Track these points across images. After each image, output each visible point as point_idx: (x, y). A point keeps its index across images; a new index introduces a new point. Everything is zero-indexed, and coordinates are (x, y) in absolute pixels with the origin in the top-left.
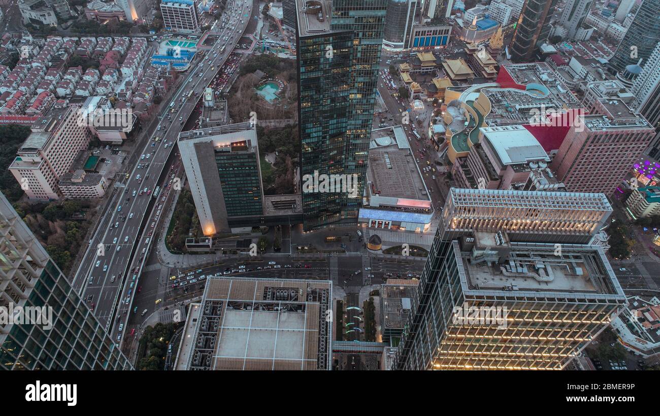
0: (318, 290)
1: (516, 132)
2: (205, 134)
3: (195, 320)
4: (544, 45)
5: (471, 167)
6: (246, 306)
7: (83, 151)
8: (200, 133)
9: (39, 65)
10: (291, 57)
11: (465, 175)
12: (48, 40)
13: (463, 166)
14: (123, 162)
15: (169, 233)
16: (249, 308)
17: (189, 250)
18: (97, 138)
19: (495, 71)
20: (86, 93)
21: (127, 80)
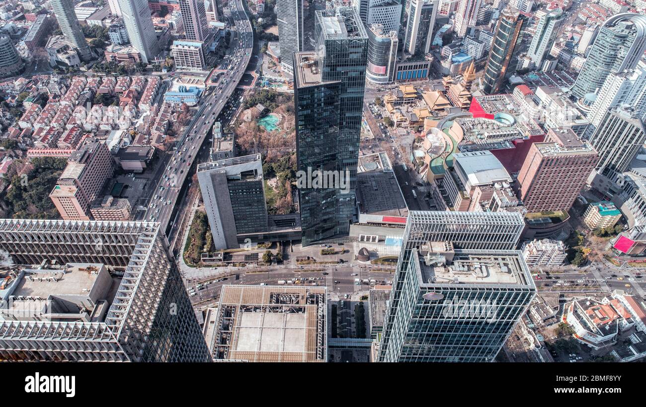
0: (315, 295)
1: (483, 157)
2: (219, 165)
3: (212, 322)
4: (513, 76)
5: (446, 188)
6: (256, 308)
7: (108, 180)
8: (215, 165)
9: (67, 103)
10: (289, 91)
11: (442, 194)
12: (74, 80)
13: (440, 186)
14: (144, 188)
15: (186, 249)
16: (258, 310)
17: (205, 263)
18: (121, 167)
19: (469, 102)
20: (109, 128)
21: (145, 114)
